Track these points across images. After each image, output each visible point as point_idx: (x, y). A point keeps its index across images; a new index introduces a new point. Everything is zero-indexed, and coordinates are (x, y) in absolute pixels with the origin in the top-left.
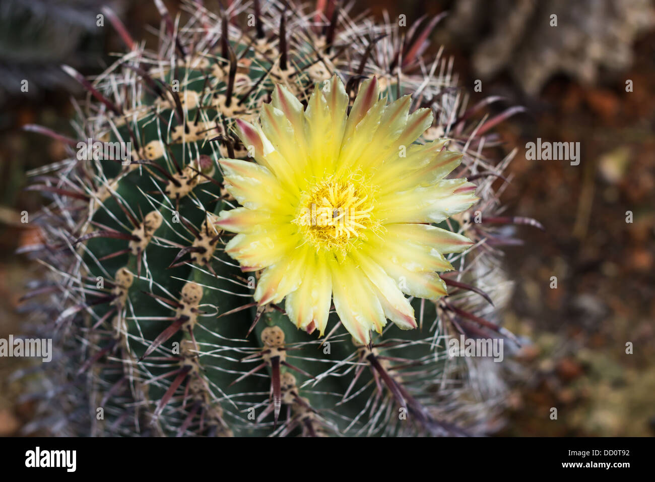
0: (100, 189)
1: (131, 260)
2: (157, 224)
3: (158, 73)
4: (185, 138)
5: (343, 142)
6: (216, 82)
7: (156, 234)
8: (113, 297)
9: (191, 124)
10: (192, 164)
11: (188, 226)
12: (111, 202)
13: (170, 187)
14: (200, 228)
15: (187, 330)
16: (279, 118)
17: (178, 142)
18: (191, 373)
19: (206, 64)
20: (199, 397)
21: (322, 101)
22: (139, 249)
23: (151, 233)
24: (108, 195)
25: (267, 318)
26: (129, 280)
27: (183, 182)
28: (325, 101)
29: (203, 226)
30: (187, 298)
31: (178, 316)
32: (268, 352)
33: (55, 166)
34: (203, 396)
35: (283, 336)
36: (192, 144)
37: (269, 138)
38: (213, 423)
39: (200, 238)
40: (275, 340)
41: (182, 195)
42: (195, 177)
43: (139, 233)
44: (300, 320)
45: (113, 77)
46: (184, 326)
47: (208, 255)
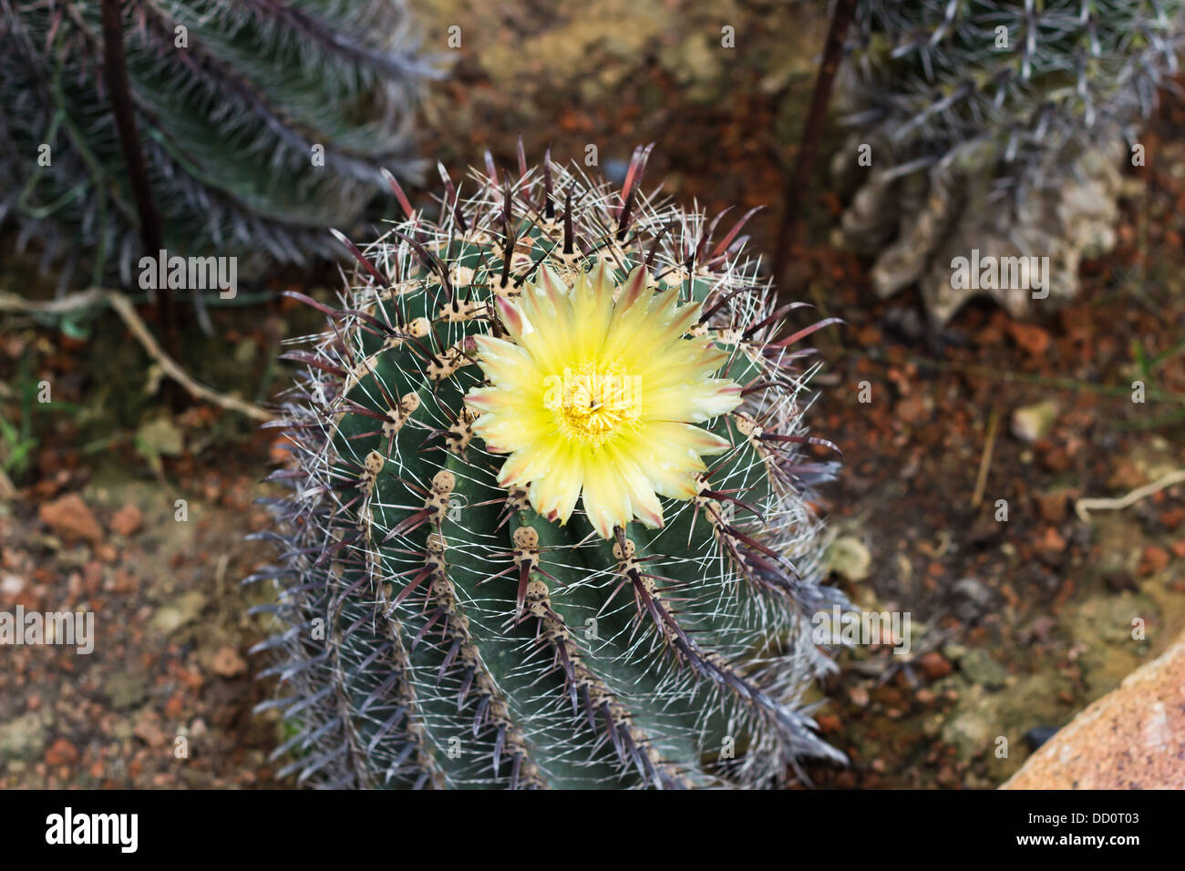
0: (358, 365)
1: (383, 443)
2: (414, 407)
3: (435, 246)
4: (454, 317)
5: (609, 330)
6: (493, 260)
7: (411, 416)
8: (359, 481)
9: (460, 302)
10: (457, 345)
11: (445, 409)
12: (368, 379)
13: (432, 367)
14: (459, 415)
15: (435, 523)
16: (542, 299)
17: (445, 320)
18: (435, 572)
19: (488, 239)
20: (443, 602)
21: (587, 285)
22: (392, 431)
23: (408, 415)
24: (366, 372)
25: (521, 517)
26: (378, 464)
27: (446, 363)
28: (590, 285)
29: (462, 411)
30: (438, 487)
31: (426, 506)
32: (520, 554)
33: (313, 337)
34: (448, 601)
35: (536, 538)
36: (460, 324)
37: (529, 318)
38: (459, 634)
39: (457, 424)
40: (528, 541)
41: (443, 377)
42: (457, 358)
43: (394, 414)
44: (541, 506)
45: (385, 246)
46: (432, 517)
47: (463, 443)
